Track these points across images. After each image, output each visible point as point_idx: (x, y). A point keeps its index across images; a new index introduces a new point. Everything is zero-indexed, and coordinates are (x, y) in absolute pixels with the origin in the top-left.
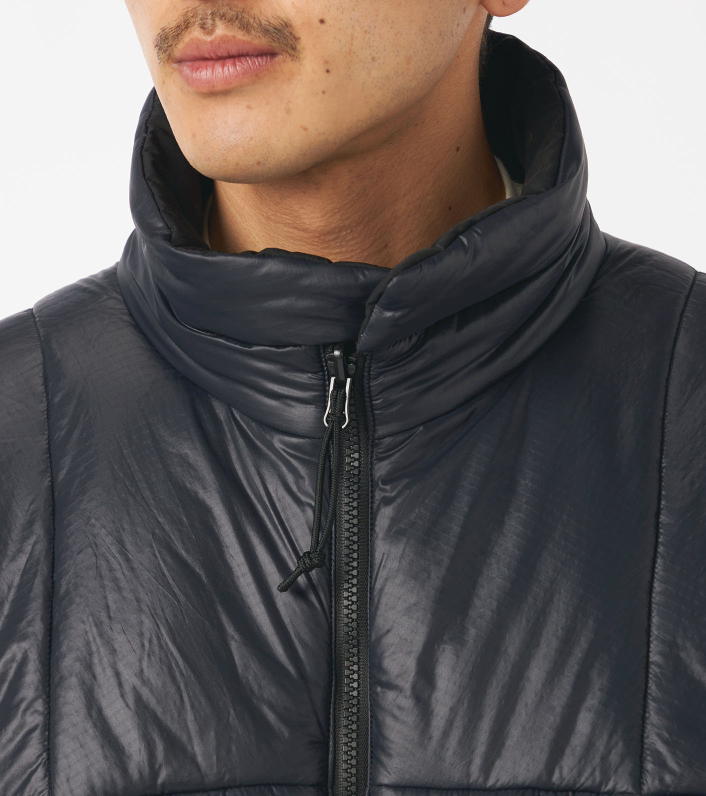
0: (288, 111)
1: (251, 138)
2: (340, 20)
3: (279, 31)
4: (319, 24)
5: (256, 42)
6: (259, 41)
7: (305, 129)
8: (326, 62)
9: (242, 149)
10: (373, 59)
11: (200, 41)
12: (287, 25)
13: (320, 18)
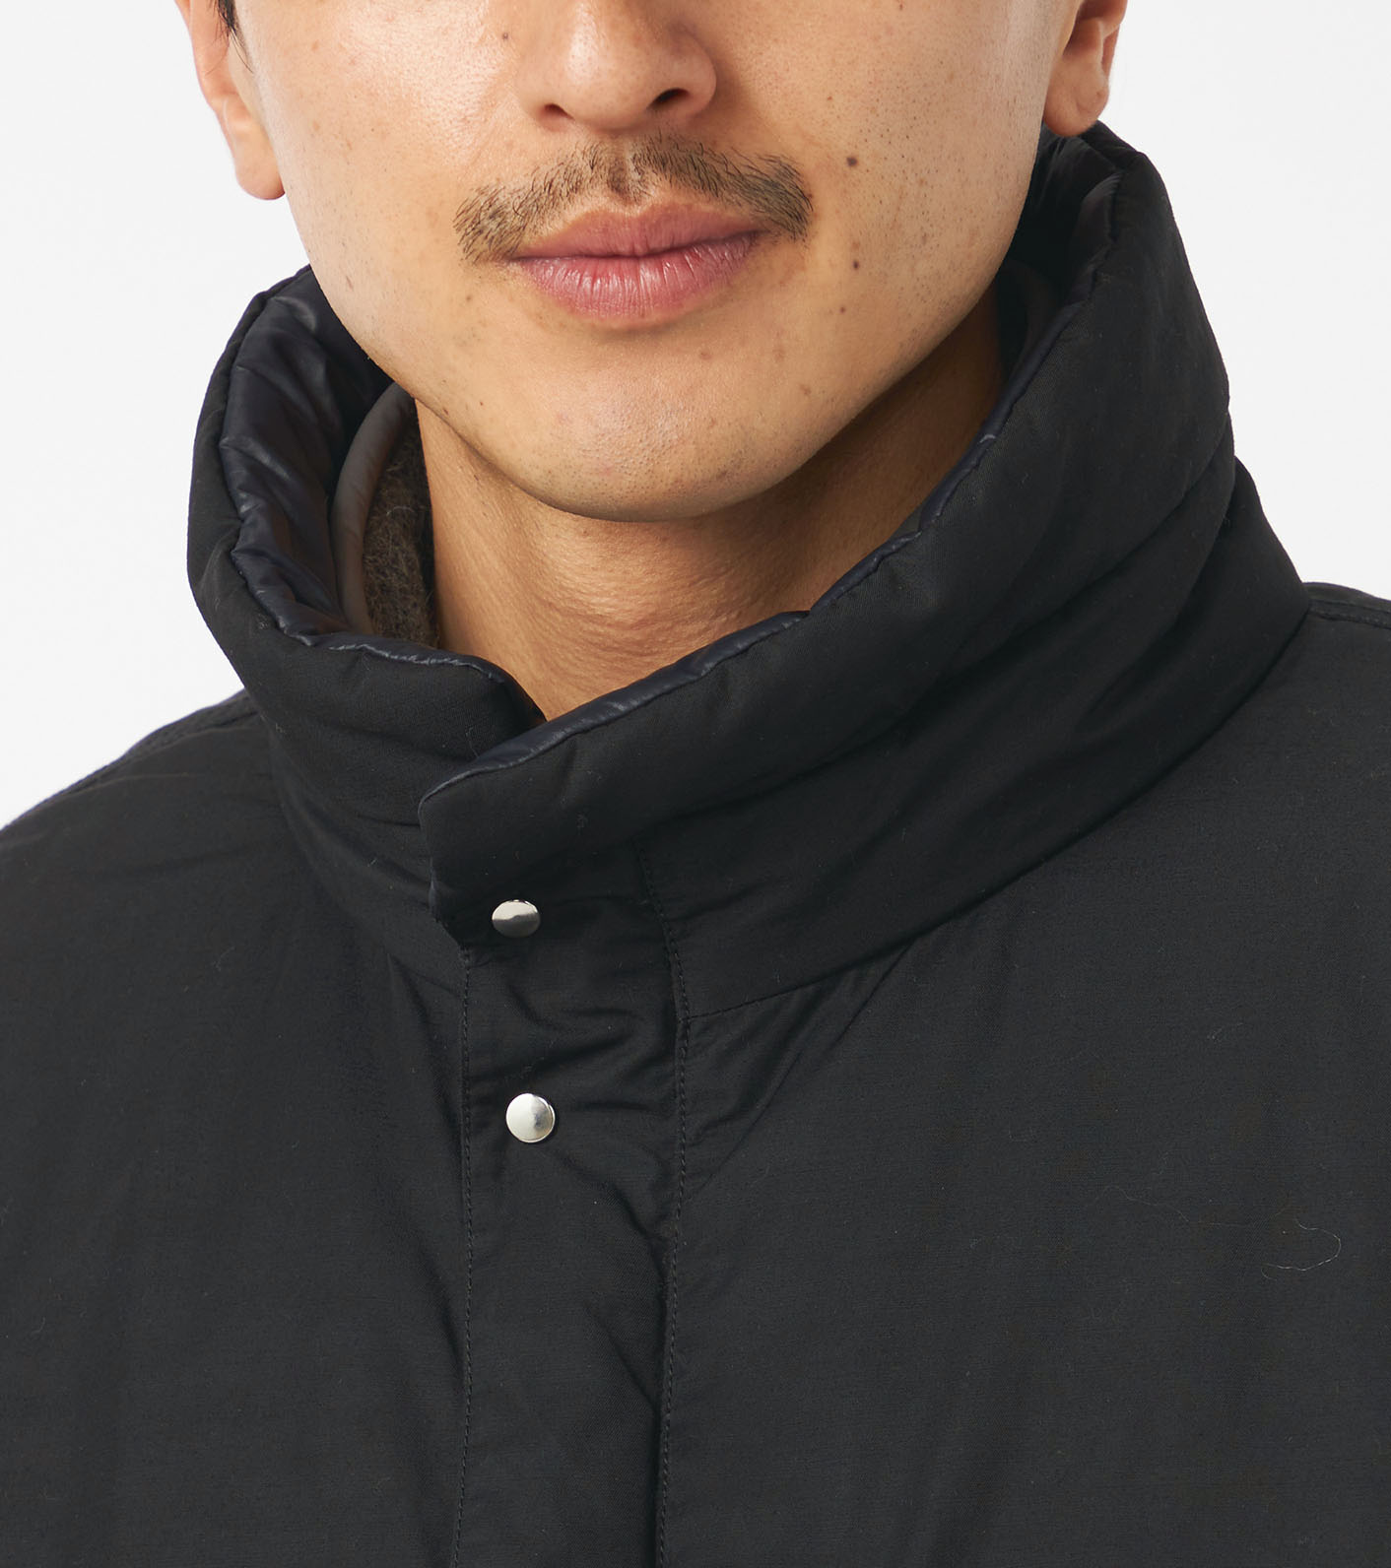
0: (780, 354)
1: (714, 422)
2: (886, 158)
3: (775, 185)
4: (847, 168)
5: (731, 214)
6: (737, 211)
7: (807, 391)
8: (856, 246)
9: (694, 447)
10: (925, 238)
11: (612, 217)
12: (789, 172)
13: (849, 155)
